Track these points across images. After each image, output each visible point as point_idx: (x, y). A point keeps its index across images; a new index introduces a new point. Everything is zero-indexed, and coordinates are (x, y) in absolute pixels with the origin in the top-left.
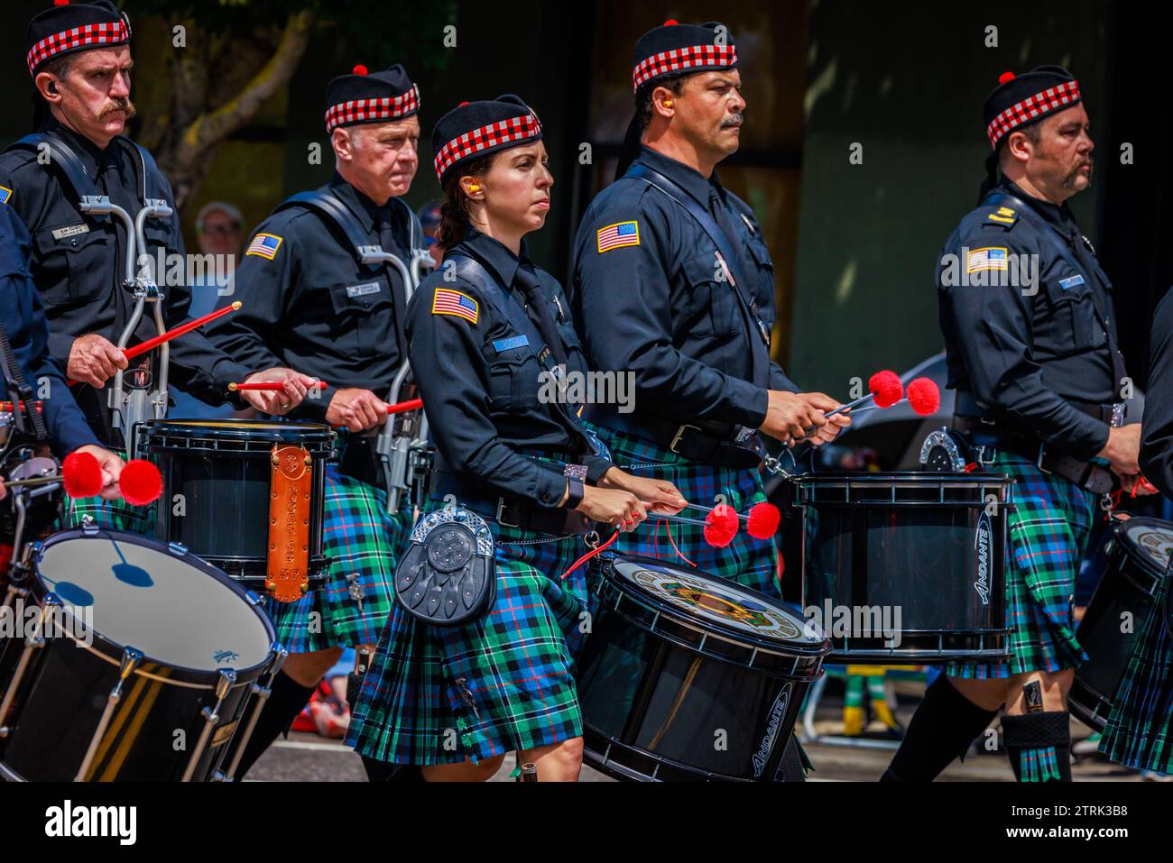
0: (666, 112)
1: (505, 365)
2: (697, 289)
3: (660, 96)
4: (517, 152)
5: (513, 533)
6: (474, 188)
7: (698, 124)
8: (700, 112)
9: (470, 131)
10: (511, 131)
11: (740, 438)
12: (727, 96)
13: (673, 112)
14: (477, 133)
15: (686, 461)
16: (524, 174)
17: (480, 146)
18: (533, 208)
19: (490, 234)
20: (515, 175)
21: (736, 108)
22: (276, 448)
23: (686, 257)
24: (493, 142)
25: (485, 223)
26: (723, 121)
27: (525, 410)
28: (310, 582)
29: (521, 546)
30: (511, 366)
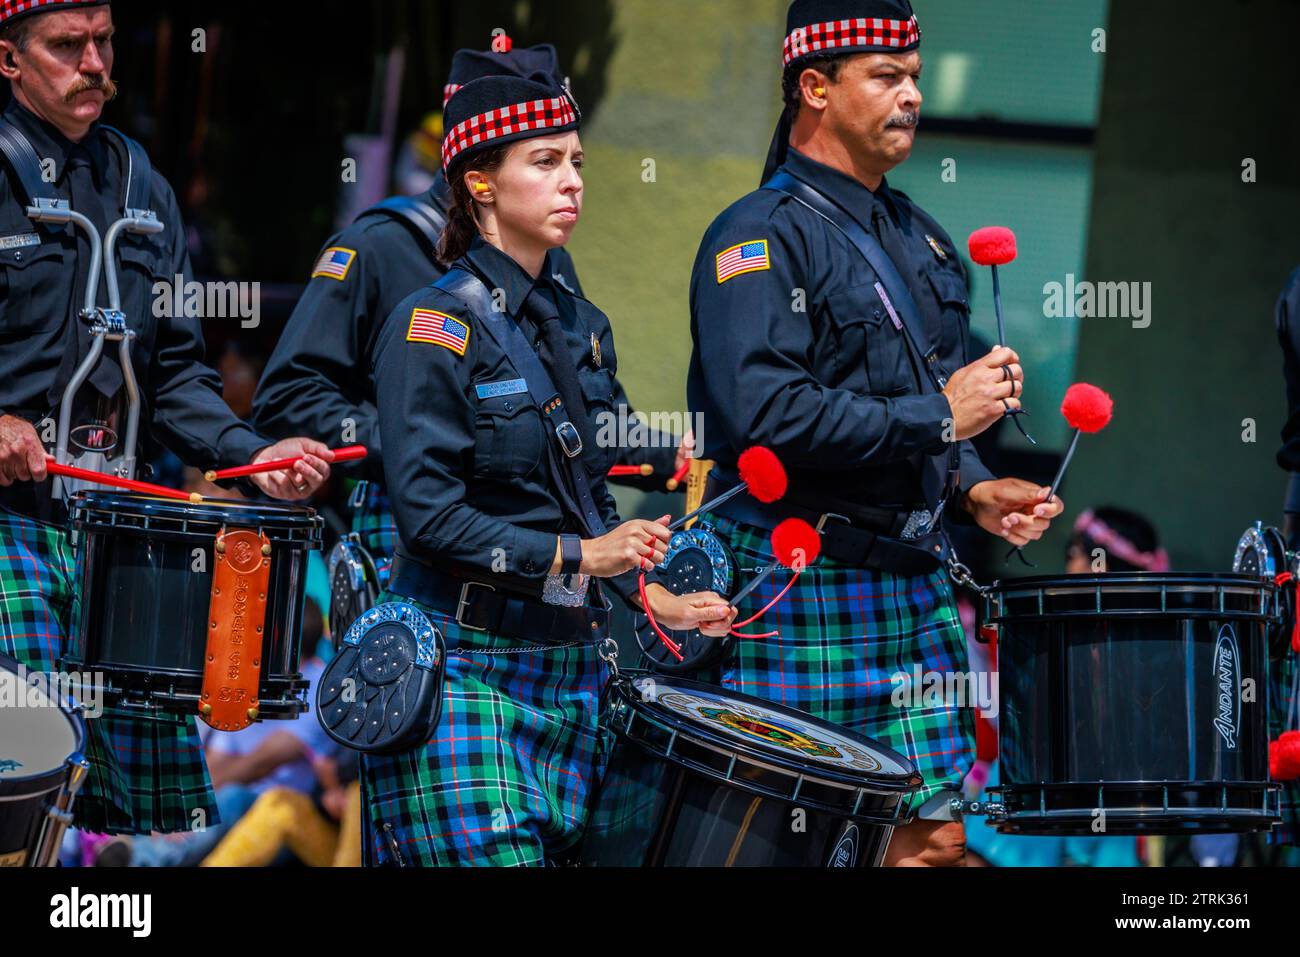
0: (816, 103)
1: (489, 417)
2: (846, 333)
3: (811, 82)
4: (539, 144)
5: (477, 638)
6: (480, 186)
7: (855, 122)
8: (858, 105)
9: (481, 113)
10: (531, 116)
11: (908, 532)
12: (898, 88)
13: (825, 103)
14: (489, 117)
15: (831, 563)
16: (544, 174)
17: (491, 134)
18: (554, 218)
19: (499, 246)
20: (533, 174)
21: (908, 104)
22: (223, 530)
23: (834, 289)
24: (507, 130)
25: (493, 231)
26: (889, 120)
27: (509, 475)
28: (261, 707)
29: (490, 655)
30: (495, 418)
